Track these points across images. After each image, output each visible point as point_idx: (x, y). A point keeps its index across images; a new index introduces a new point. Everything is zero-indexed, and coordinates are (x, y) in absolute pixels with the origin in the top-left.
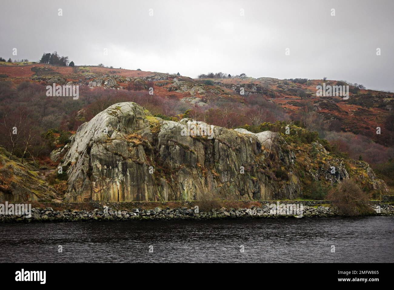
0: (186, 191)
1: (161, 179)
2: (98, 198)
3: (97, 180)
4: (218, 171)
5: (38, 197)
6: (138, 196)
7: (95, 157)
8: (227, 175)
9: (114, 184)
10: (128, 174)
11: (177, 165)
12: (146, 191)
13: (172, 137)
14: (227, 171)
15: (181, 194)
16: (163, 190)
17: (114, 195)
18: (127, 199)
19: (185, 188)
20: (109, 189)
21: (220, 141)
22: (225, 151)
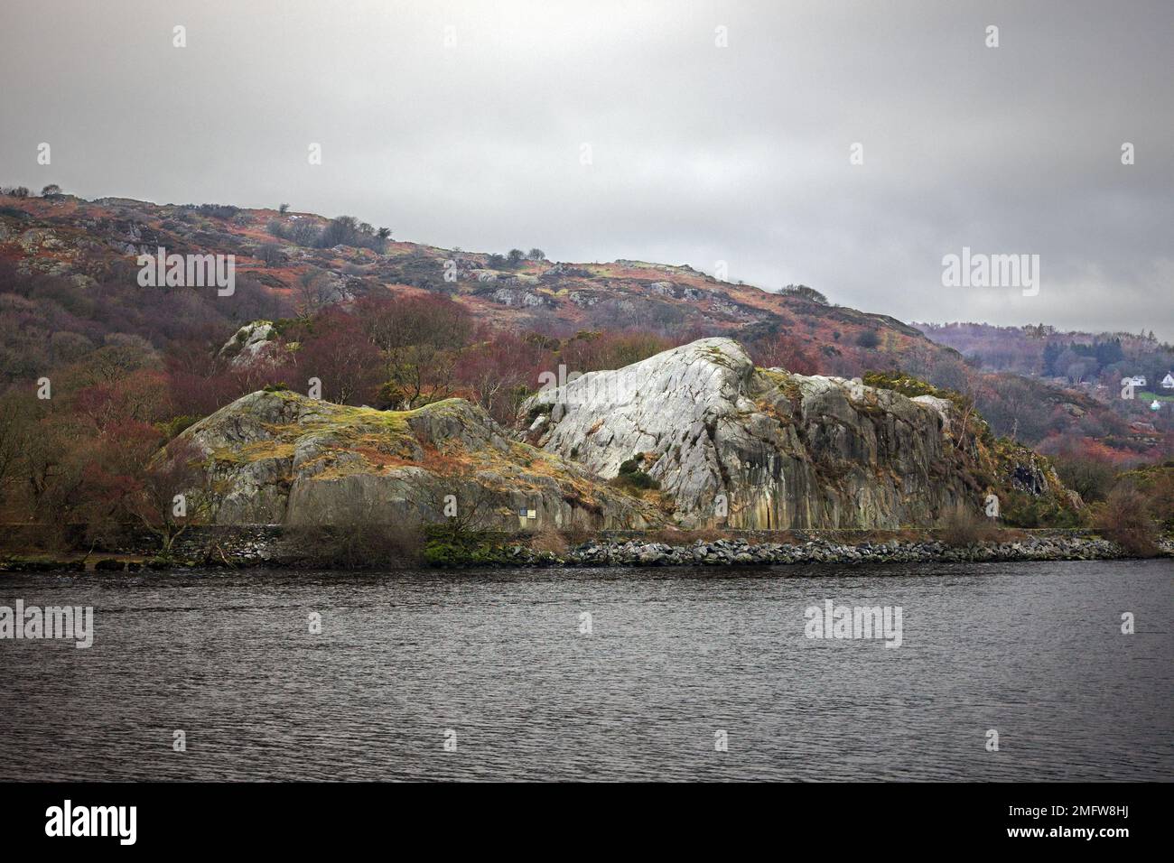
0: (862, 510)
1: (827, 487)
2: (738, 524)
3: (738, 489)
4: (898, 471)
5: (647, 521)
6: (796, 519)
7: (728, 445)
8: (913, 480)
9: (762, 496)
10: (783, 478)
11: (843, 461)
12: (808, 510)
13: (826, 408)
14: (913, 472)
15: (854, 515)
16: (833, 508)
17: (762, 517)
18: (782, 525)
19: (861, 506)
20: (754, 506)
21: (896, 417)
22: (908, 435)
